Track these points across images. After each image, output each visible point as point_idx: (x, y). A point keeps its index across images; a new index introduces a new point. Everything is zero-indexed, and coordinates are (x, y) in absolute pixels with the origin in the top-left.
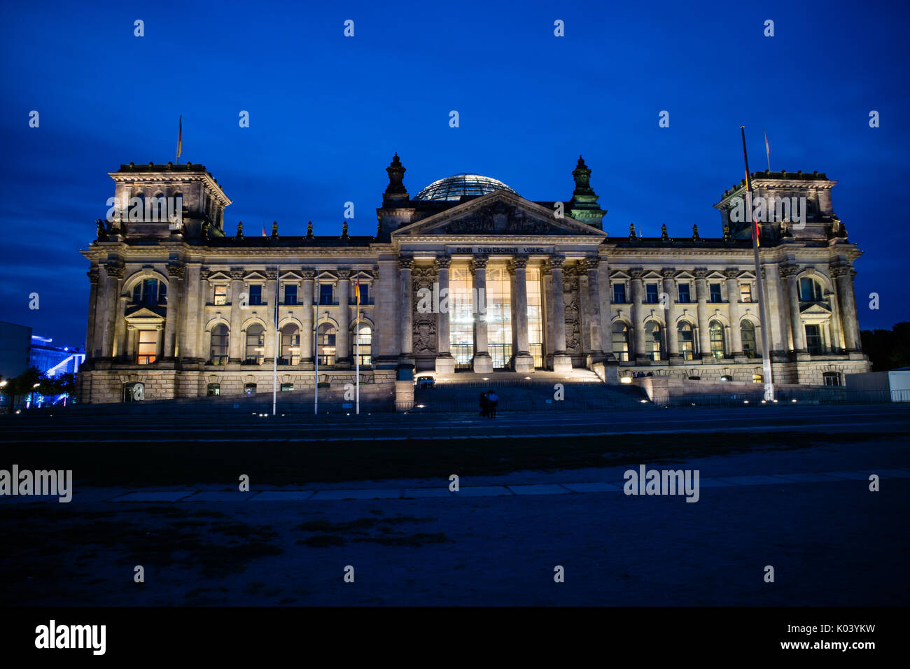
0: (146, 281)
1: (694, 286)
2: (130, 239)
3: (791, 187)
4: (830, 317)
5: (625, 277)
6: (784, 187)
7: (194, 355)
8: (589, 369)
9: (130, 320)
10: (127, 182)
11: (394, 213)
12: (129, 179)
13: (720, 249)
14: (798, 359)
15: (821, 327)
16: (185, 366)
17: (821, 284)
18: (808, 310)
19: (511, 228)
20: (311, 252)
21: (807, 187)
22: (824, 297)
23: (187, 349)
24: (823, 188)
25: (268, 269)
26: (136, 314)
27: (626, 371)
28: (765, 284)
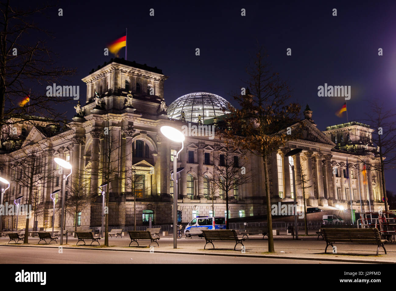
0: (137, 141)
4: (376, 187)
12: (123, 69)
15: (374, 191)
19: (308, 139)
24: (370, 132)
25: (199, 142)
26: (139, 163)
28: (359, 171)
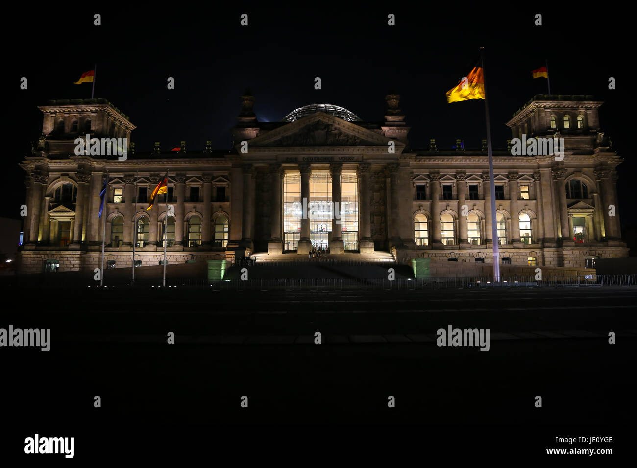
1: (482, 187)
2: (52, 155)
3: (564, 107)
4: (593, 212)
5: (426, 180)
6: (558, 107)
7: (96, 240)
9: (52, 214)
10: (52, 113)
11: (244, 132)
12: (53, 111)
13: (503, 157)
14: (564, 245)
15: (586, 219)
16: (90, 248)
17: (587, 185)
18: (575, 206)
19: (329, 142)
20: (183, 162)
21: (578, 107)
22: (590, 196)
23: (92, 235)
24: (591, 107)
25: (151, 175)
26: (55, 209)
27: (423, 253)
28: (541, 185)
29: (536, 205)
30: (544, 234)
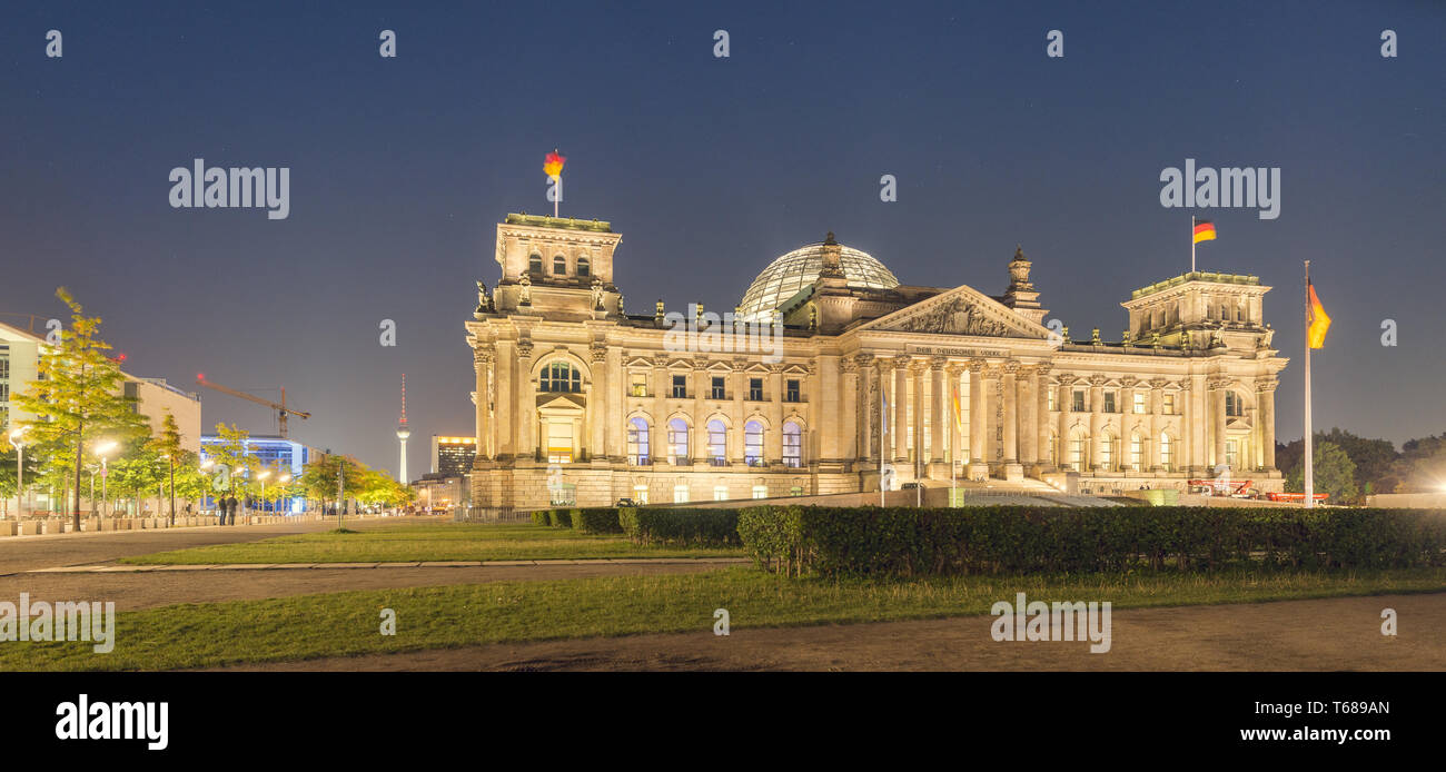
0: (556, 365)
3: (1224, 291)
4: (1250, 433)
5: (1055, 383)
6: (1217, 291)
7: (619, 454)
8: (1037, 479)
9: (544, 411)
10: (522, 238)
12: (524, 234)
17: (1242, 398)
18: (1234, 425)
19: (971, 330)
21: (1240, 293)
22: (1244, 413)
24: (1255, 294)
26: (550, 404)
28: (1191, 396)
29: (1183, 421)
30: (1192, 460)
